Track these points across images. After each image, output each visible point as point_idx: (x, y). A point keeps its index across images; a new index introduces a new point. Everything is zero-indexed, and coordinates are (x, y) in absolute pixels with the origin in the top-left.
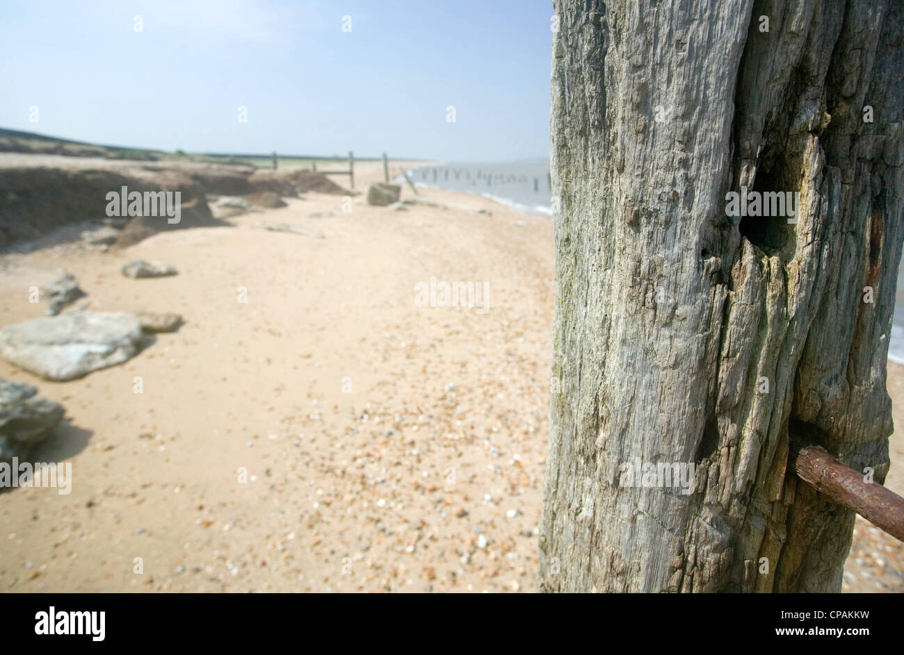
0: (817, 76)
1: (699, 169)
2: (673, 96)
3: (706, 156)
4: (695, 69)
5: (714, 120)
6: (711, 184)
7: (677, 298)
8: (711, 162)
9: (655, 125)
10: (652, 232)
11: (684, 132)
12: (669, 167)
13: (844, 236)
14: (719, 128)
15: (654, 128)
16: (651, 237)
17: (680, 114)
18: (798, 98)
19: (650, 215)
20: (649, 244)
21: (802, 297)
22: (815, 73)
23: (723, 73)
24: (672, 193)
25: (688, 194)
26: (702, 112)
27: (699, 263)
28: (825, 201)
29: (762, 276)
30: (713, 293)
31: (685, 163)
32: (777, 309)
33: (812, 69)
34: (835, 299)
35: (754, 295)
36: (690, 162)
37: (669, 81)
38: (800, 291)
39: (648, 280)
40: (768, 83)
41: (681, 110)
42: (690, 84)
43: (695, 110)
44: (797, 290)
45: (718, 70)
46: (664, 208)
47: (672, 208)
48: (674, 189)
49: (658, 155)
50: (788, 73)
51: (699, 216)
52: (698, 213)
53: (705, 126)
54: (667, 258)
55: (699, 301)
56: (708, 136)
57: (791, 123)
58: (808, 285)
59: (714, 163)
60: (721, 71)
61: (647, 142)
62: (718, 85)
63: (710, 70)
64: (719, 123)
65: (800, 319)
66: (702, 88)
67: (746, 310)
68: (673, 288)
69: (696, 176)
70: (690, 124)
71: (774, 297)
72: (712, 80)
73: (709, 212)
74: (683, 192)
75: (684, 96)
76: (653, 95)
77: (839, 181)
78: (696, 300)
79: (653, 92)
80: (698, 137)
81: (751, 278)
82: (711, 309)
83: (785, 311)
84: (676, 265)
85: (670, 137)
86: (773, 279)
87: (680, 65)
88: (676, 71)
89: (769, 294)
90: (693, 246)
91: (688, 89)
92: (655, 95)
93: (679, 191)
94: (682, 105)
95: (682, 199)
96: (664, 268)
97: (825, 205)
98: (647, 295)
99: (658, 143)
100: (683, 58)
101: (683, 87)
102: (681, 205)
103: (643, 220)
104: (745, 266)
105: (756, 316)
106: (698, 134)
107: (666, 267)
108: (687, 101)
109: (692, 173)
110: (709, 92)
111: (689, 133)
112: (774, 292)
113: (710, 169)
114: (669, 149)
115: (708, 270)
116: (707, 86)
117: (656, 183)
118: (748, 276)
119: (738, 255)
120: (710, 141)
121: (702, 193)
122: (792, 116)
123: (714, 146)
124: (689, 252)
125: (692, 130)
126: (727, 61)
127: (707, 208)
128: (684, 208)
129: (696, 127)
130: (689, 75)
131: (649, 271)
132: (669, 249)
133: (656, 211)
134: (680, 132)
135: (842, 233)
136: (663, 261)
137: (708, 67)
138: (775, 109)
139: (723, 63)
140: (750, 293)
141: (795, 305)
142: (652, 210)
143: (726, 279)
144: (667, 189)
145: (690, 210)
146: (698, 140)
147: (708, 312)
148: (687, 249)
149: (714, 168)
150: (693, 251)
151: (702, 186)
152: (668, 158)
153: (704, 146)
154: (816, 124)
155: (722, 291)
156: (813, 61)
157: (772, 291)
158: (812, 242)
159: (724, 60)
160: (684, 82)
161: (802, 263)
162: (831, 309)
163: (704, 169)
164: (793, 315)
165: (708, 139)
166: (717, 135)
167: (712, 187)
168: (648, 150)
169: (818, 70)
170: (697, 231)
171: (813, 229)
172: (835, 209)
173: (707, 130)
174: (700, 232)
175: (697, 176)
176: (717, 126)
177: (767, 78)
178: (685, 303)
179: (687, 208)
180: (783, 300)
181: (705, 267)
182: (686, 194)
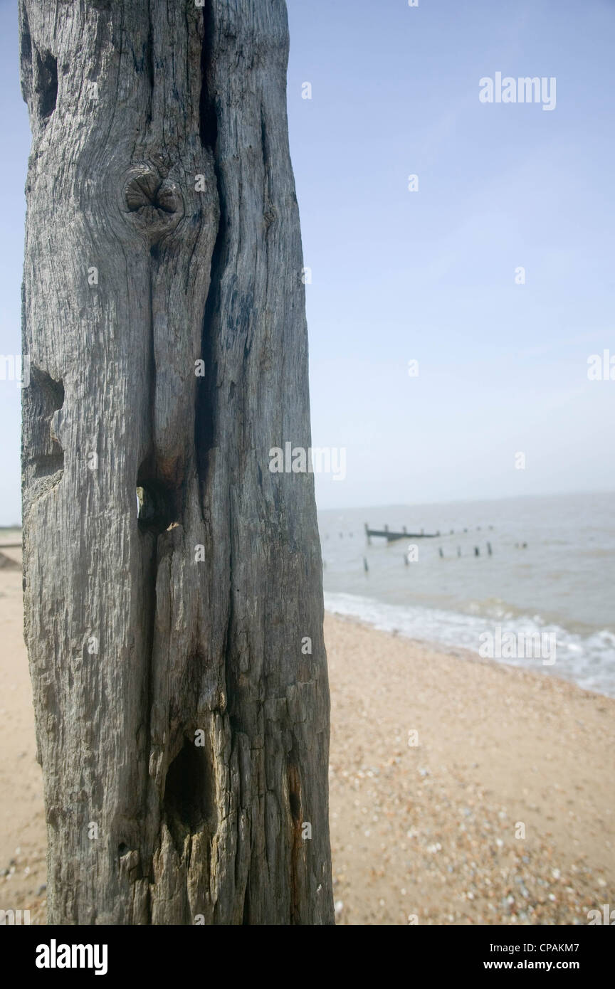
0: (212, 659)
1: (105, 766)
2: (74, 699)
3: (111, 752)
4: (91, 672)
5: (115, 717)
6: (117, 780)
7: (96, 905)
8: (116, 757)
9: (63, 723)
10: (68, 833)
11: (87, 732)
12: (77, 766)
13: (263, 799)
14: (120, 724)
15: (63, 726)
16: (68, 838)
17: (81, 715)
18: (201, 678)
19: (64, 816)
20: (66, 845)
21: (223, 875)
22: (209, 658)
23: (118, 674)
24: (81, 793)
25: (96, 793)
26: (103, 711)
27: (115, 862)
28: (234, 773)
29: (181, 863)
30: (132, 892)
31: (91, 762)
32: (198, 897)
33: (206, 654)
34: (265, 862)
35: (172, 888)
36: (97, 760)
37: (71, 683)
38: (221, 870)
39: (69, 885)
40: (167, 672)
41: (82, 712)
42: (88, 687)
43: (96, 709)
44: (218, 868)
45: (112, 672)
46: (75, 807)
47: (83, 807)
48: (83, 788)
49: (68, 753)
50: (183, 662)
51: (109, 814)
52: (108, 809)
53: (107, 724)
54: (82, 860)
55: (117, 905)
56: (111, 732)
57: (197, 702)
58: (228, 861)
59: (120, 758)
60: (115, 672)
61: (58, 739)
62: (115, 685)
63: (105, 672)
64: (120, 720)
65: (225, 899)
66: (100, 689)
67: (165, 906)
68: (91, 894)
69: (103, 772)
70: (92, 724)
71: (193, 884)
72: (109, 681)
73: (118, 808)
74: (91, 791)
75: (84, 699)
76: (59, 695)
77: (248, 748)
78: (114, 905)
79: (59, 693)
80: (101, 735)
81: (167, 869)
82: (131, 911)
83: (207, 897)
84: (92, 869)
85: (76, 736)
86: (192, 863)
87: (78, 669)
88: (76, 675)
89: (189, 882)
90: (106, 845)
91: (86, 692)
92: (61, 694)
93: (87, 790)
94: (82, 706)
95: (91, 799)
96: (81, 873)
97: (236, 777)
98: (67, 904)
99: (68, 741)
100: (80, 664)
101: (81, 690)
102: (90, 804)
103: (60, 820)
104: (162, 856)
105: (177, 910)
106: (101, 731)
107: (83, 871)
108: (87, 701)
109: (99, 770)
110: (109, 690)
111: (92, 732)
112: (194, 878)
113: (115, 764)
114: (77, 747)
115: (124, 867)
116: (105, 687)
117: (67, 783)
118: (165, 867)
119: (157, 843)
120: (113, 737)
121: (109, 790)
122: (198, 695)
123: (118, 741)
124: (104, 851)
125: (94, 729)
126: (120, 663)
127: (116, 805)
128: (94, 807)
129: (98, 727)
130: (87, 678)
131: (68, 876)
132: (84, 851)
133: (69, 811)
134: (84, 731)
135: (260, 797)
136: (79, 865)
137: (103, 670)
138: (177, 694)
139: (117, 666)
140: (168, 887)
141: (216, 887)
142: (66, 810)
143: (146, 872)
144: (76, 788)
145: (100, 808)
146: (101, 738)
147: (128, 915)
148: (102, 849)
149: (119, 762)
150: (107, 850)
151: (110, 783)
152: (75, 757)
153: (108, 743)
154: (215, 704)
155: (142, 888)
156: (205, 648)
157: (192, 878)
158: (227, 816)
159: (117, 662)
160: (83, 686)
161: (221, 839)
162: (263, 873)
163: (110, 765)
164: (216, 898)
165: (111, 736)
166: (119, 730)
167: (119, 783)
168: (60, 748)
169: (211, 654)
170: (109, 830)
171: (226, 803)
172: (247, 777)
173: (109, 727)
174: (112, 830)
175: (105, 771)
176: (118, 722)
177: (165, 669)
178: (103, 910)
179: (97, 806)
180: (204, 884)
181: (121, 865)
182: (93, 793)
